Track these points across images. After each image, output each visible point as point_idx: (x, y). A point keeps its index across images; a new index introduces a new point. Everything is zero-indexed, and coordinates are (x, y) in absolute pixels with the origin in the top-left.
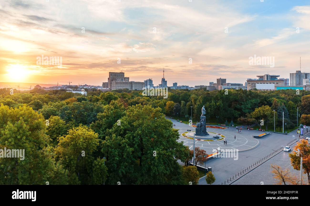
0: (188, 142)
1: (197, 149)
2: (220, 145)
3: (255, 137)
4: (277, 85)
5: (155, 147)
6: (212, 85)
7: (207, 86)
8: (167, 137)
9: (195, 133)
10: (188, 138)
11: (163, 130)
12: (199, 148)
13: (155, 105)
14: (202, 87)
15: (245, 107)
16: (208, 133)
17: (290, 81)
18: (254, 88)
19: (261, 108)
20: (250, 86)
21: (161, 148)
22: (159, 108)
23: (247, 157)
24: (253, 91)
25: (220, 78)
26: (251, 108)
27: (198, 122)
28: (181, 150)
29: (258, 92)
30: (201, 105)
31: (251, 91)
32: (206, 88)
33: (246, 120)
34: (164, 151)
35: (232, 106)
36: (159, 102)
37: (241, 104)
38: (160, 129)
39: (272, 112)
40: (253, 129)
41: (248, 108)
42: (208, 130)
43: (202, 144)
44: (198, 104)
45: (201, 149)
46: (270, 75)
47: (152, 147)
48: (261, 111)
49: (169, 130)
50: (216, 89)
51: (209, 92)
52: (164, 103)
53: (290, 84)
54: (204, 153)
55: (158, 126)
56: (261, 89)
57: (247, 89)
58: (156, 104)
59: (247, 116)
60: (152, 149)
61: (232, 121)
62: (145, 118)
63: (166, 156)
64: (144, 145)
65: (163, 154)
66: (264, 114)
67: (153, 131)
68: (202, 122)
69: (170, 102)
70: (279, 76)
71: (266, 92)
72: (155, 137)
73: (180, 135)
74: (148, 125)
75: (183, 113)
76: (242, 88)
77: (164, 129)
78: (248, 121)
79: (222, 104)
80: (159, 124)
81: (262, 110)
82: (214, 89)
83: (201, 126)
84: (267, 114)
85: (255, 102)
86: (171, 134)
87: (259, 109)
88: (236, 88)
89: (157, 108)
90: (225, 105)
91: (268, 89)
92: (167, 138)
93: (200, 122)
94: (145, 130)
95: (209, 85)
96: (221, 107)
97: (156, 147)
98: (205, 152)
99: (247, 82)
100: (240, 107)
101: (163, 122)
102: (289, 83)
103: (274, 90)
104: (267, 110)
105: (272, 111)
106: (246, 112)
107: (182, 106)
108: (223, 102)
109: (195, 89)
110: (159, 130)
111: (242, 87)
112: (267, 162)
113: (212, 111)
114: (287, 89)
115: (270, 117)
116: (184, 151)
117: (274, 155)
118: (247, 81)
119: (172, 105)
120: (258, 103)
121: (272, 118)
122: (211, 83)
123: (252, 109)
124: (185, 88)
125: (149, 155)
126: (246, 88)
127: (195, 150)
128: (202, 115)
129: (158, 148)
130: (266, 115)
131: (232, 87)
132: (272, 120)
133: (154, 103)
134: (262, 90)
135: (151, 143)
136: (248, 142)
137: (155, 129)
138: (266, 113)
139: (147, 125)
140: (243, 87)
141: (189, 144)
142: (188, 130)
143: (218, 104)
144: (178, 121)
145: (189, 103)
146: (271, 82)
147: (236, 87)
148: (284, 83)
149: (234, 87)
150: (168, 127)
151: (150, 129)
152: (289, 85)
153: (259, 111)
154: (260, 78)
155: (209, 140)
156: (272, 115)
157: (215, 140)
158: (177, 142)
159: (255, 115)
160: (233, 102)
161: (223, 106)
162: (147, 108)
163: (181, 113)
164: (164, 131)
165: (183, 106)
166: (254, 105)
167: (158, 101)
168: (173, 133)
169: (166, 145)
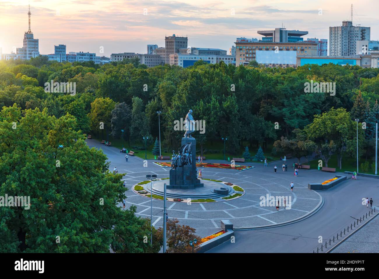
0: (150, 207)
1: (171, 225)
2: (229, 212)
3: (314, 187)
4: (302, 54)
5: (58, 225)
6: (154, 53)
7: (141, 55)
8: (91, 197)
9: (168, 182)
10: (149, 196)
11: (81, 177)
12: (177, 222)
13: (61, 109)
14: (129, 57)
15: (290, 113)
16: (202, 181)
17: (331, 45)
18: (251, 60)
19: (327, 115)
20: (242, 55)
21: (76, 228)
22: (68, 118)
23: (294, 239)
24: (249, 68)
25: (174, 35)
26: (304, 114)
27: (176, 153)
28: (129, 231)
29: (261, 70)
30: (183, 108)
31: (245, 67)
32: (139, 59)
33: (292, 144)
34: (82, 233)
35: (262, 109)
36: (71, 101)
37: (283, 105)
38: (73, 176)
39: (352, 125)
40: (308, 167)
41: (298, 116)
42: (201, 173)
43: (187, 212)
44: (175, 105)
45: (181, 225)
46: (286, 31)
47: (50, 225)
48: (329, 122)
49: (96, 178)
50: (162, 63)
51: (147, 70)
52: (84, 102)
53: (330, 53)
54: (190, 233)
55: (67, 167)
56: (267, 63)
57: (235, 64)
58: (63, 105)
59: (295, 136)
60: (51, 230)
61: (260, 149)
62: (30, 145)
63: (87, 247)
64: (28, 222)
65: (81, 242)
66: (334, 128)
67: (53, 181)
68: (186, 154)
69: (101, 100)
70: (306, 33)
71: (278, 71)
72: (58, 199)
73: (126, 190)
74: (39, 166)
75: (136, 129)
76: (224, 60)
77: (82, 174)
78: (297, 148)
79: (237, 106)
80: (68, 162)
81: (330, 119)
82: (158, 61)
83: (184, 164)
84: (341, 129)
85: (314, 101)
86: (103, 187)
87: (323, 117)
88: (211, 60)
89: (64, 117)
90: (243, 108)
91: (282, 63)
92: (92, 200)
93: (181, 152)
94: (30, 180)
95: (146, 53)
96: (233, 113)
97: (61, 226)
98: (193, 230)
99: (235, 45)
100: (280, 111)
101: (82, 156)
102: (327, 50)
103: (294, 67)
104: (341, 118)
105: (352, 121)
106: (293, 125)
107: (134, 110)
108: (238, 101)
109: (111, 62)
110: (70, 177)
111: (225, 58)
112: (339, 247)
113: (211, 124)
114: (324, 63)
115: (347, 137)
116: (136, 233)
117: (355, 229)
118: (236, 43)
119: (106, 109)
120: (321, 102)
121: (352, 138)
122: (151, 48)
123: (308, 117)
124: (86, 60)
125: (41, 249)
126: (233, 62)
127: (168, 229)
128: (187, 135)
129: (65, 228)
130: (338, 132)
131: (202, 57)
132: (352, 144)
133: (57, 104)
134: (268, 66)
135: (46, 216)
136: (298, 200)
137: (59, 176)
138: (339, 127)
139: (34, 166)
140: (228, 58)
141: (151, 212)
142: (148, 176)
143: (225, 105)
144: (125, 152)
145: (151, 104)
146: (289, 46)
147: (211, 57)
148: (318, 49)
149: (205, 58)
150: (95, 167)
151: (42, 176)
152: (328, 55)
153: (324, 123)
154: (264, 36)
155: (202, 201)
156: (351, 132)
157: (217, 200)
158: (118, 209)
159: (315, 132)
160: (263, 100)
161: (238, 111)
162: (35, 117)
163: (131, 131)
164: (83, 179)
165: (137, 112)
166: (312, 107)
167: (68, 98)
168: (109, 186)
169: (89, 217)
